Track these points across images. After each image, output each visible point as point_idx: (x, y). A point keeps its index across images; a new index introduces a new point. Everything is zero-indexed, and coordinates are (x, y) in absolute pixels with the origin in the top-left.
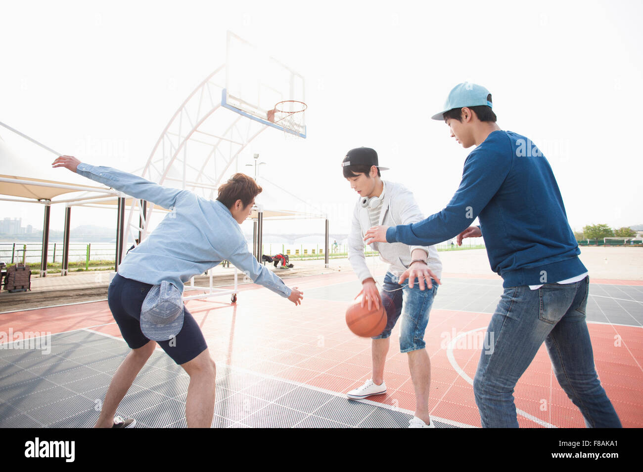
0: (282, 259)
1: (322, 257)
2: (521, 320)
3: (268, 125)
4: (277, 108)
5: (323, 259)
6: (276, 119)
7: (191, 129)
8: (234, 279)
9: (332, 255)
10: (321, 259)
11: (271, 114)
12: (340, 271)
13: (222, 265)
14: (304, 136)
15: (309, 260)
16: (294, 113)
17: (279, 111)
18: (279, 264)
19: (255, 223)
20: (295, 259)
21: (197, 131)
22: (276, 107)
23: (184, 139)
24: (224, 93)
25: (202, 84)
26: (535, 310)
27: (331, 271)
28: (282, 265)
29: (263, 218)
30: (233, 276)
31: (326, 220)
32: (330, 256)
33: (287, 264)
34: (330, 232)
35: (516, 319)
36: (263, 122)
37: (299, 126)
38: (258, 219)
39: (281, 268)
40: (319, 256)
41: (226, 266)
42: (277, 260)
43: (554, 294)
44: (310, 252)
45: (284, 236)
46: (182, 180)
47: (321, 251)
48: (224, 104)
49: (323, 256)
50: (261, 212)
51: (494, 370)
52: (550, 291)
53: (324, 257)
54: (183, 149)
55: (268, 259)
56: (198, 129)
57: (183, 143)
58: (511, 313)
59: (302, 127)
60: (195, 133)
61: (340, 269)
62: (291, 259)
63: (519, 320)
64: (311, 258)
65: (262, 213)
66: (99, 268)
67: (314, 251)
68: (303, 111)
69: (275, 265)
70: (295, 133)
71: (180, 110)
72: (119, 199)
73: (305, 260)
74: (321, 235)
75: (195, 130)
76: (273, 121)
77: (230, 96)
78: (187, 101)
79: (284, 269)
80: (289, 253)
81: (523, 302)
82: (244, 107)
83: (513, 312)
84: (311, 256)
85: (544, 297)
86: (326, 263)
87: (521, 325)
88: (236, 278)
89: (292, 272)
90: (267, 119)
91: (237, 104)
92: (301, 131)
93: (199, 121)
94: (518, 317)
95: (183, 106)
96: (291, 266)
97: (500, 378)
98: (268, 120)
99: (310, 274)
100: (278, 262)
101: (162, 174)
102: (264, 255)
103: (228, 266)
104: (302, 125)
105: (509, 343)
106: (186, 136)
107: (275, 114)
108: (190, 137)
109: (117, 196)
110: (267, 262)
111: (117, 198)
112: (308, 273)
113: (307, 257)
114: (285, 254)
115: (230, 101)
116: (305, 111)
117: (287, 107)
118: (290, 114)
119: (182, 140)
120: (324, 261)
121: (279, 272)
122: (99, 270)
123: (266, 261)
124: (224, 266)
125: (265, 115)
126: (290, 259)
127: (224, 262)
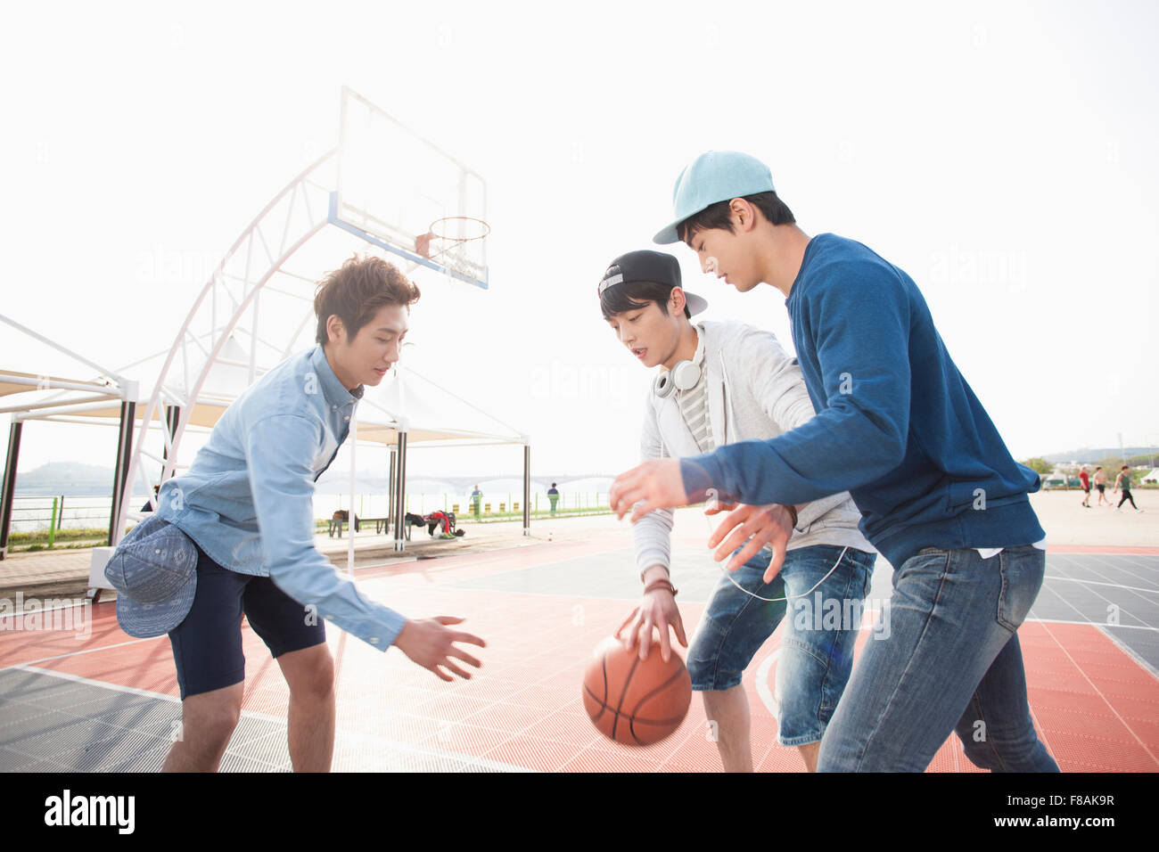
0: (442, 520)
1: (518, 517)
2: (963, 624)
3: (418, 262)
4: (435, 231)
5: (520, 520)
6: (431, 252)
7: (269, 267)
8: (347, 559)
9: (536, 513)
10: (516, 520)
11: (422, 242)
12: (550, 540)
13: (328, 534)
14: (484, 286)
15: (493, 522)
16: (466, 240)
17: (438, 237)
18: (438, 530)
19: (393, 454)
20: (468, 520)
21: (280, 271)
22: (433, 228)
23: (254, 286)
24: (334, 197)
25: (294, 184)
26: (990, 599)
27: (534, 542)
28: (443, 531)
29: (407, 445)
30: (346, 553)
31: (526, 448)
32: (532, 514)
33: (452, 529)
34: (533, 473)
35: (953, 622)
36: (408, 257)
37: (473, 265)
38: (397, 446)
39: (441, 537)
40: (513, 515)
41: (336, 535)
42: (434, 522)
43: (1024, 564)
44: (495, 509)
45: (448, 481)
46: (248, 363)
47: (516, 505)
48: (333, 219)
49: (519, 514)
50: (404, 431)
51: (888, 745)
52: (1018, 557)
53: (522, 518)
54: (251, 305)
55: (416, 520)
56: (281, 268)
57: (252, 294)
58: (943, 608)
59: (481, 269)
60: (276, 273)
61: (549, 536)
62: (461, 521)
63: (958, 624)
64: (498, 519)
65: (405, 434)
66: (76, 543)
67: (502, 507)
68: (483, 237)
69: (431, 532)
70: (469, 279)
71: (249, 231)
72: (124, 404)
73: (486, 522)
74: (516, 477)
75: (276, 268)
76: (427, 256)
77: (346, 206)
78: (262, 215)
79: (446, 538)
80: (457, 510)
81: (968, 583)
82: (370, 226)
83: (945, 605)
84: (497, 516)
85: (1009, 572)
86: (525, 526)
87: (962, 635)
88: (351, 556)
89: (464, 545)
90: (415, 250)
91: (358, 221)
92: (479, 275)
93: (285, 250)
94: (958, 618)
95: (254, 224)
96: (460, 533)
97: (900, 761)
98: (417, 252)
99: (494, 547)
100: (435, 526)
101: (209, 352)
102: (408, 514)
103: (340, 535)
104: (480, 263)
105: (933, 678)
106: (257, 280)
107: (431, 241)
108: (266, 284)
109: (118, 398)
110: (414, 527)
111: (119, 402)
112: (490, 545)
113: (490, 517)
114: (449, 510)
115: (345, 215)
116: (486, 238)
117: (452, 229)
118: (458, 242)
119: (251, 287)
120: (522, 523)
121: (438, 544)
122: (77, 547)
123: (413, 523)
124: (332, 535)
125: (412, 243)
126: (457, 521)
127: (332, 529)
